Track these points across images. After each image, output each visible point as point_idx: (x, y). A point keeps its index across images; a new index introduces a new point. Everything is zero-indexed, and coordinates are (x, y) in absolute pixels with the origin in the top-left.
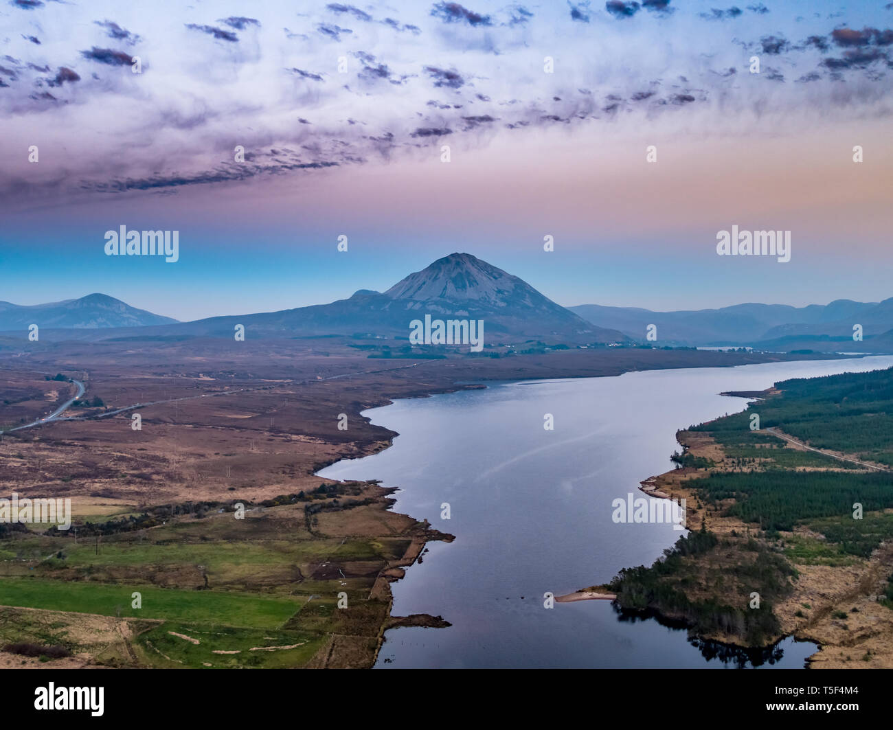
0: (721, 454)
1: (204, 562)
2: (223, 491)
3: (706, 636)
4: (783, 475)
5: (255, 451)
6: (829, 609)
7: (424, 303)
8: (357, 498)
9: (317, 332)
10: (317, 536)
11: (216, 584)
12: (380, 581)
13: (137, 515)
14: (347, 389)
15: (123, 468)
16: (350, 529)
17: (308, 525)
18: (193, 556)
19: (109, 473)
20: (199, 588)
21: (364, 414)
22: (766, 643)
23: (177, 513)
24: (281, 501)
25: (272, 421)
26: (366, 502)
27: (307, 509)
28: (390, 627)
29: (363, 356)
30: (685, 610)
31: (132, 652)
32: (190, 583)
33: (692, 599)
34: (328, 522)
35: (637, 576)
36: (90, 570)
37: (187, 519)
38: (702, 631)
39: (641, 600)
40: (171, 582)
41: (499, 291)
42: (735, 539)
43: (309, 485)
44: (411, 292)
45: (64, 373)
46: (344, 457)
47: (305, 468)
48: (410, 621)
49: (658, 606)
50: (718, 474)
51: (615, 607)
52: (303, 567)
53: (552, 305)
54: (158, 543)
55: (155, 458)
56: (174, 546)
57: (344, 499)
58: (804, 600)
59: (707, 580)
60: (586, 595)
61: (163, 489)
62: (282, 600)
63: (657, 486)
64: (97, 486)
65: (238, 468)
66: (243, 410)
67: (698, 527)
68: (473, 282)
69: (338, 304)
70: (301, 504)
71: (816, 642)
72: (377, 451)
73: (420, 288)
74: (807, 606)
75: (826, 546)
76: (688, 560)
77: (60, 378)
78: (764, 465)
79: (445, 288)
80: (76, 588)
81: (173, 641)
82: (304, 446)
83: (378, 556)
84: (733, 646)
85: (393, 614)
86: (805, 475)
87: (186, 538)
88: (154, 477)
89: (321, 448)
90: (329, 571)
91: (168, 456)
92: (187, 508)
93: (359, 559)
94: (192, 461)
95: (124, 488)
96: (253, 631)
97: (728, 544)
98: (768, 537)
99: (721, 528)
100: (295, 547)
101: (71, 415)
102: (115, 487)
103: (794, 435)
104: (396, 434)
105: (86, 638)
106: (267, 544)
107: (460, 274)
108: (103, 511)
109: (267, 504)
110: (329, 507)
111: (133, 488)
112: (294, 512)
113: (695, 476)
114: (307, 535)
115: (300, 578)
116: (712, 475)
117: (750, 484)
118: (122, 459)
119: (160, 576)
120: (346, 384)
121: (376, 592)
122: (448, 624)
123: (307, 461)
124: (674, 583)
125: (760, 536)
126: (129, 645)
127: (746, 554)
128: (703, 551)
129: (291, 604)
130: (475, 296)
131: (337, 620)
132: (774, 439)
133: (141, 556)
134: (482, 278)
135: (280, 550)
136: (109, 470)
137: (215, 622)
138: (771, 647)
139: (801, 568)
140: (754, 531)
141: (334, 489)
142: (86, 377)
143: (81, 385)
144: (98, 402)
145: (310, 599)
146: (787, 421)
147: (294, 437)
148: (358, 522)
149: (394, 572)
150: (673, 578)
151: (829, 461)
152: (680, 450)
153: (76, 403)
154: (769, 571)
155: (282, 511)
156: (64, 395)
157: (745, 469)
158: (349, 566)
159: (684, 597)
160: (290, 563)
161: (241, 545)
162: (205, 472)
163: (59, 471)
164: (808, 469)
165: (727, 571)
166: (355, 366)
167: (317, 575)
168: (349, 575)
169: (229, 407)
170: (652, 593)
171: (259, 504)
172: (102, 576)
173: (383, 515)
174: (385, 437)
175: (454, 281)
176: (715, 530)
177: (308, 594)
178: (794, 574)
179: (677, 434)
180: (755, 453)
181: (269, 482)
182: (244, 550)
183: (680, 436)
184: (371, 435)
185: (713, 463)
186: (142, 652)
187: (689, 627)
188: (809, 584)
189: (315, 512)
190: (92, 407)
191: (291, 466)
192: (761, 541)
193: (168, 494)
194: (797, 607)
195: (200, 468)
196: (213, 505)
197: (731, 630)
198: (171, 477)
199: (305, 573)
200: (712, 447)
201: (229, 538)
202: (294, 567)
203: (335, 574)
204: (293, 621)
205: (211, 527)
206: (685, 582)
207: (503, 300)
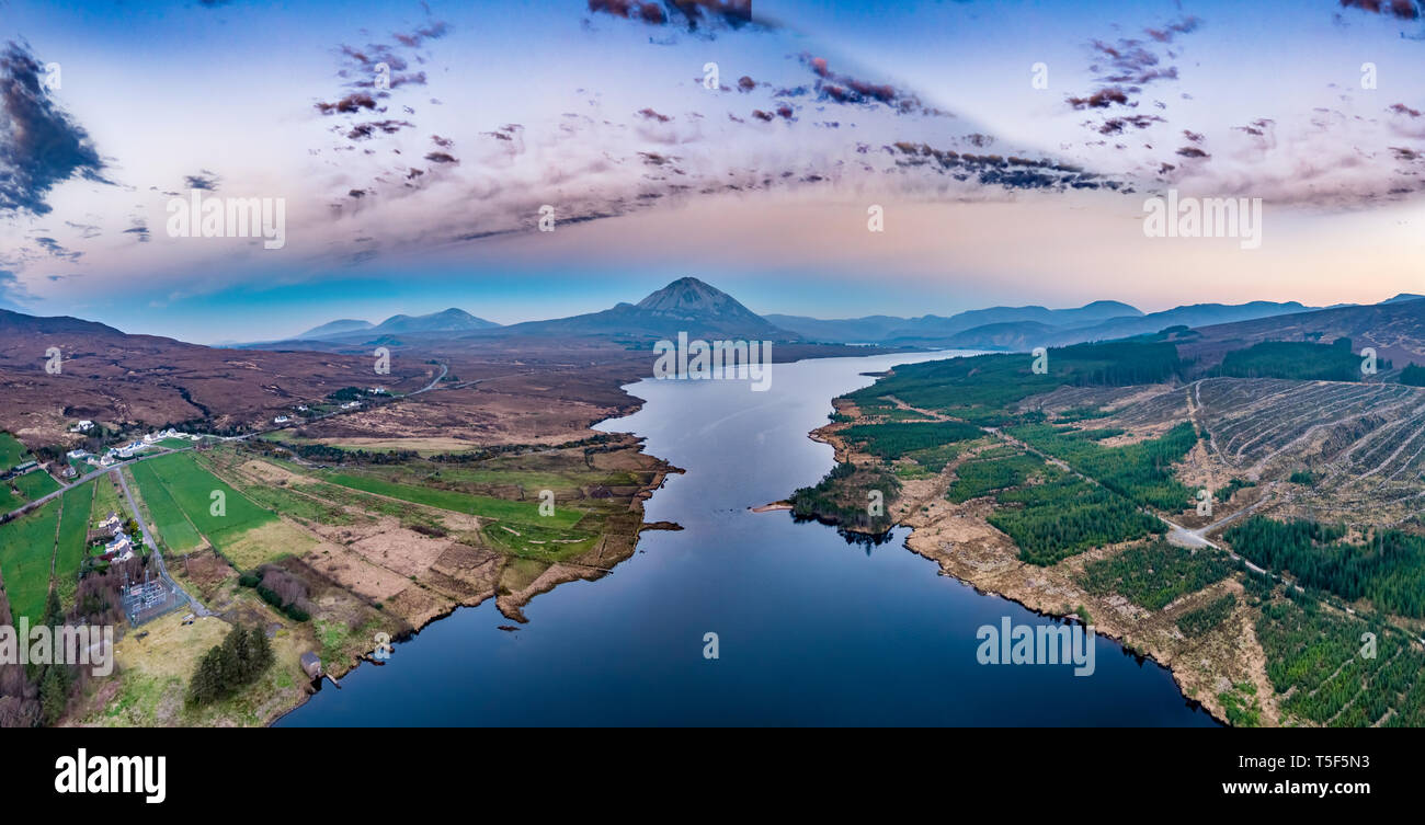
0: (859, 414)
1: (521, 484)
2: (531, 438)
3: (849, 529)
4: (895, 424)
5: (552, 412)
6: (919, 506)
7: (664, 312)
8: (619, 444)
9: (592, 332)
10: (593, 469)
11: (530, 498)
12: (635, 500)
13: (480, 451)
14: (612, 371)
15: (470, 420)
16: (614, 465)
17: (587, 462)
18: (515, 479)
19: (463, 424)
20: (519, 500)
21: (623, 388)
22: (883, 530)
23: (504, 451)
24: (569, 445)
25: (562, 393)
26: (625, 447)
27: (586, 451)
28: (643, 530)
29: (622, 348)
30: (836, 514)
31: (480, 538)
32: (513, 497)
33: (840, 506)
34: (600, 460)
35: (806, 493)
36: (454, 484)
37: (510, 455)
38: (846, 526)
39: (809, 509)
40: (502, 495)
41: (716, 304)
42: (866, 467)
43: (587, 435)
44: (654, 305)
45: (436, 359)
46: (610, 416)
47: (584, 424)
48: (656, 526)
49: (819, 512)
50: (857, 426)
51: (792, 515)
52: (585, 489)
53: (751, 314)
54: (494, 470)
55: (489, 415)
56: (502, 472)
57: (610, 445)
58: (905, 502)
59: (850, 493)
60: (773, 507)
61: (495, 436)
62: (571, 510)
63: (819, 434)
64: (456, 432)
65: (539, 422)
66: (543, 384)
67: (844, 461)
68: (697, 297)
69: (605, 313)
70: (582, 448)
71: (911, 527)
72: (632, 413)
73: (661, 301)
74: (907, 506)
75: (918, 468)
76: (838, 482)
77: (434, 362)
78: (884, 419)
79: (678, 302)
80: (447, 495)
81: (504, 532)
82: (584, 410)
83: (635, 483)
84: (864, 534)
85: (645, 521)
86: (906, 425)
87: (509, 468)
88: (489, 427)
89: (595, 411)
90: (601, 492)
91: (497, 414)
92: (509, 448)
93: (620, 485)
94: (511, 417)
95: (471, 434)
96: (553, 529)
97: (862, 470)
98: (886, 464)
99: (858, 460)
100: (579, 476)
101: (440, 386)
102: (466, 433)
103: (901, 400)
104: (645, 402)
105: (454, 526)
106: (561, 474)
107: (688, 292)
108: (460, 447)
109: (560, 447)
110: (601, 450)
111: (477, 434)
112: (578, 453)
113: (843, 428)
114: (587, 468)
115: (583, 496)
116: (853, 427)
117: (876, 432)
118: (470, 415)
119: (495, 491)
120: (612, 368)
121: (633, 507)
122: (682, 528)
123: (585, 419)
124: (830, 496)
125: (881, 464)
126: (478, 532)
127: (873, 476)
128: (847, 476)
129: (577, 513)
130: (698, 307)
131: (608, 524)
132: (891, 403)
133: (483, 478)
134: (703, 294)
135: (568, 477)
136: (462, 422)
137: (529, 522)
138: (886, 533)
139: (904, 482)
140: (878, 461)
141: (604, 438)
142: (448, 362)
143: (445, 367)
144: (456, 379)
145: (589, 510)
146: (898, 391)
147: (577, 403)
148: (620, 460)
149: (645, 494)
150: (829, 493)
151: (920, 415)
152: (834, 411)
153: (443, 379)
154: (886, 485)
155: (569, 452)
156: (436, 373)
157: (873, 423)
158: (615, 489)
159: (835, 505)
160: (575, 487)
161: (544, 473)
162: (521, 425)
163: (435, 421)
164: (909, 421)
165: (862, 487)
166: (616, 355)
167: (594, 495)
168: (615, 495)
169: (535, 383)
170: (815, 504)
171: (555, 447)
172: (460, 488)
173: (637, 456)
174: (636, 404)
175: (684, 296)
176: (854, 462)
177: (589, 507)
178: (900, 486)
179: (833, 400)
180: (878, 412)
181: (560, 433)
182: (547, 477)
183: (834, 402)
184: (628, 402)
185: (854, 419)
186: (486, 538)
187: (838, 524)
188: (908, 492)
189: (592, 453)
190: (452, 381)
191: (575, 422)
192: (881, 468)
193: (498, 439)
194: (902, 506)
195: (517, 422)
196: (526, 447)
197: (863, 524)
198: (500, 428)
199: (586, 493)
200: (853, 409)
201: (536, 469)
202: (578, 489)
203: (605, 495)
204: (579, 524)
205: (524, 461)
206: (836, 496)
207: (718, 310)
